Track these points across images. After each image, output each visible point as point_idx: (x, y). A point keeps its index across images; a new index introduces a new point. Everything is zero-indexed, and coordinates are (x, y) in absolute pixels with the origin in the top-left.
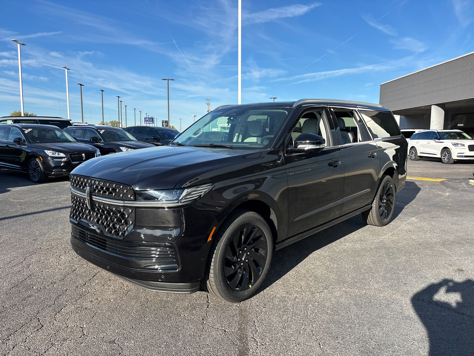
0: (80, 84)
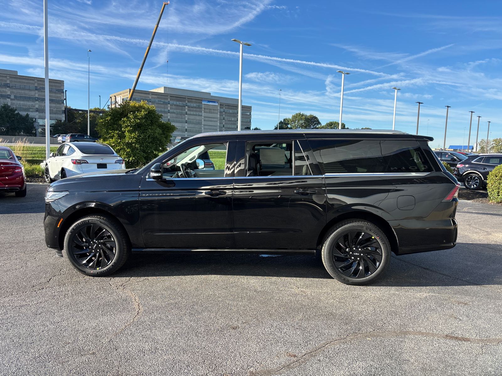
0: (418, 102)
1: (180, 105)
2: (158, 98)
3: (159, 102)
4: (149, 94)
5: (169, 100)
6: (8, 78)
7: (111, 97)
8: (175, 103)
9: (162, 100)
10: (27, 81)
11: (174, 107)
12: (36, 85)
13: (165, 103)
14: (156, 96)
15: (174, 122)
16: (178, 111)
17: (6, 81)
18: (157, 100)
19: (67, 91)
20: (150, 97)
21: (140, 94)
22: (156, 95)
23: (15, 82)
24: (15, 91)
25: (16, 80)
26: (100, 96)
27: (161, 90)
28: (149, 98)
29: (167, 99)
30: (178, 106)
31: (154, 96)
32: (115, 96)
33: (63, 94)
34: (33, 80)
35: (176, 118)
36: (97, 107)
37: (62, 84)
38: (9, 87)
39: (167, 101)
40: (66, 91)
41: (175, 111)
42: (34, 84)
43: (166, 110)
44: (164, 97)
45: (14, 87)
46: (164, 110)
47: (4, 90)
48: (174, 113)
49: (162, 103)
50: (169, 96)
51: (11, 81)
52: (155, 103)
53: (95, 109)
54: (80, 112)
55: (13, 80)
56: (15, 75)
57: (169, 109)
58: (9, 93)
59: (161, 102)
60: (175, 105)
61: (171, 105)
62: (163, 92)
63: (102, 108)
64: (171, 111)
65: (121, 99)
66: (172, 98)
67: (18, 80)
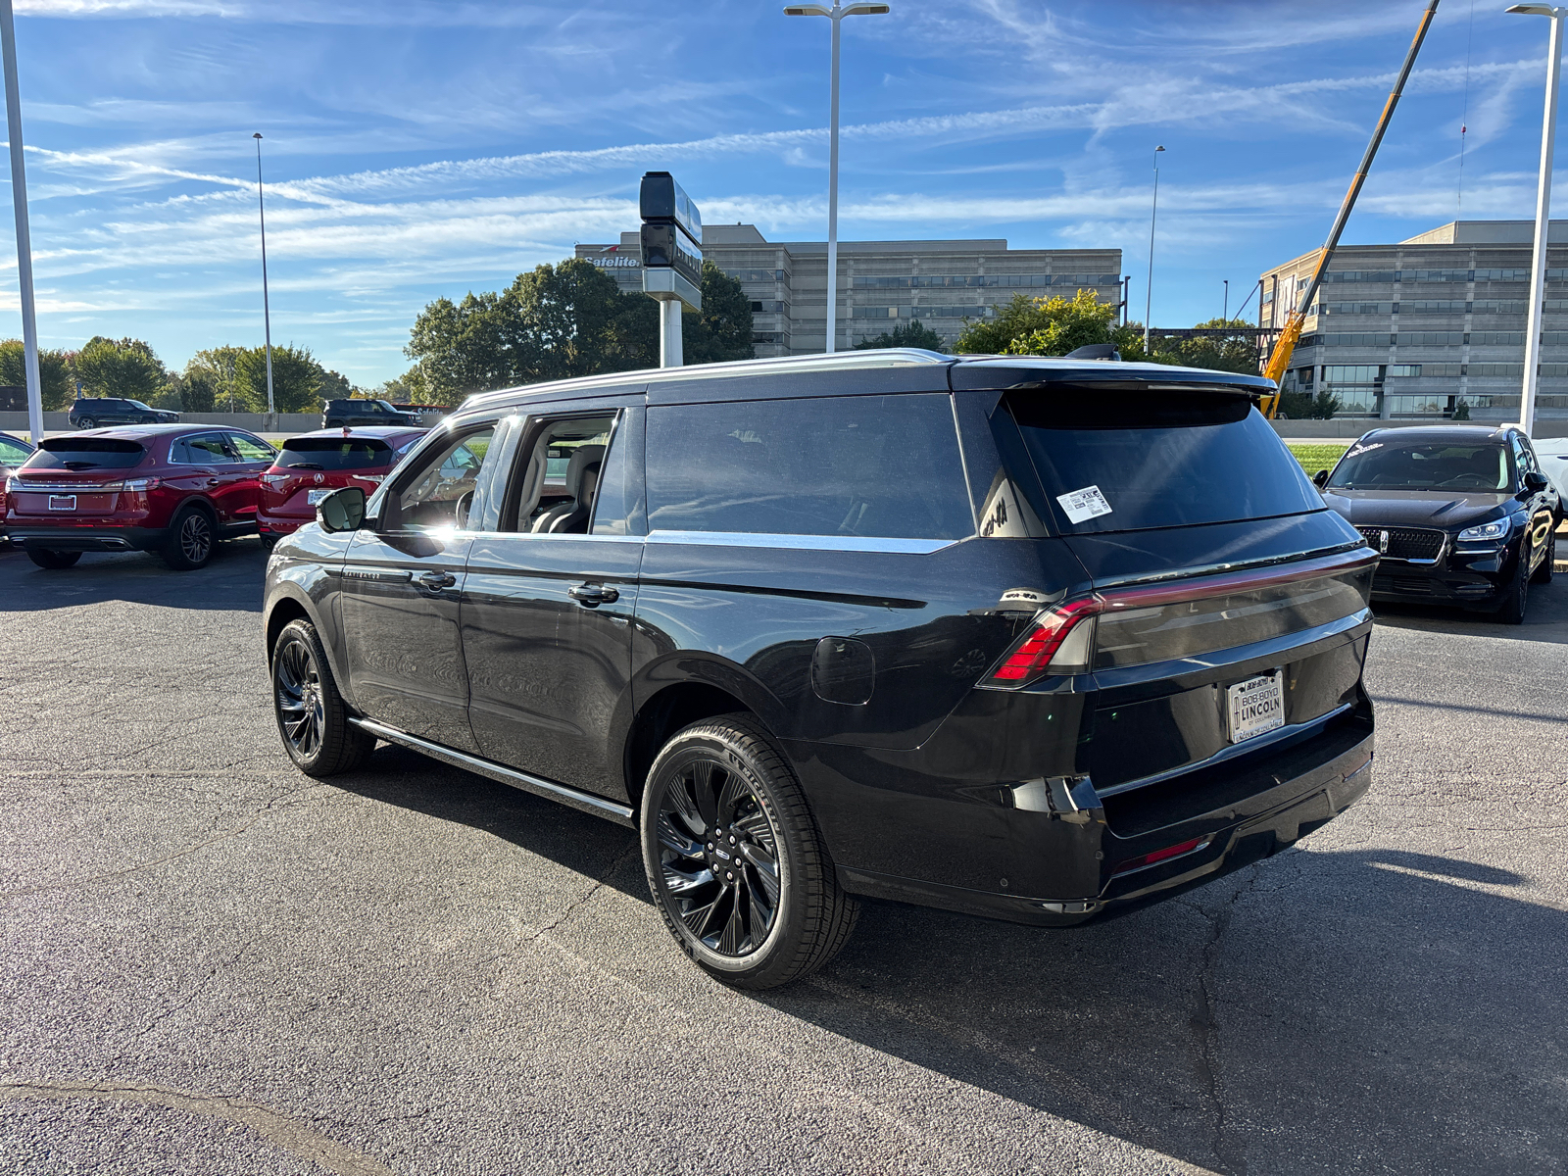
1: (1517, 279)
2: (1430, 264)
3: (1432, 279)
4: (1394, 255)
5: (1472, 265)
6: (981, 261)
7: (1261, 282)
8: (1496, 274)
9: (1444, 271)
10: (1025, 264)
11: (1489, 289)
12: (1048, 272)
13: (1454, 280)
14: (1421, 260)
15: (1488, 345)
16: (1509, 302)
17: (975, 270)
18: (1424, 273)
19: (1129, 278)
20: (1398, 264)
21: (1361, 260)
22: (1422, 254)
23: (997, 269)
24: (995, 295)
25: (999, 265)
26: (1226, 282)
27: (1446, 236)
28: (1394, 267)
29: (1465, 264)
30: (1506, 283)
31: (1412, 260)
32: (1274, 276)
33: (1117, 289)
34: (1042, 259)
35: (1497, 328)
36: (1218, 318)
37: (1117, 259)
38: (982, 286)
39: (1462, 271)
40: (1127, 278)
41: (1494, 304)
42: (1043, 269)
43: (1460, 304)
44: (1452, 258)
45: (994, 286)
46: (1447, 306)
47: (970, 294)
48: (1488, 311)
49: (1443, 279)
50: (1472, 254)
51: (988, 270)
52: (1416, 285)
53: (1214, 323)
54: (1167, 337)
55: (994, 265)
56: (998, 252)
57: (1470, 297)
58: (981, 303)
59: (1441, 276)
60: (1495, 283)
61: (1478, 284)
62: (1452, 242)
63: (1229, 319)
64: (1482, 303)
65: (1295, 283)
66: (1485, 258)
67: (1006, 264)
